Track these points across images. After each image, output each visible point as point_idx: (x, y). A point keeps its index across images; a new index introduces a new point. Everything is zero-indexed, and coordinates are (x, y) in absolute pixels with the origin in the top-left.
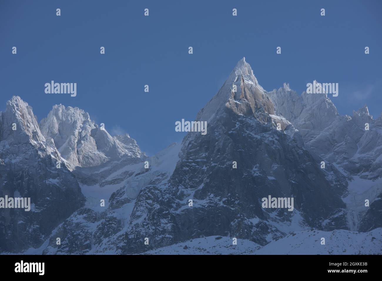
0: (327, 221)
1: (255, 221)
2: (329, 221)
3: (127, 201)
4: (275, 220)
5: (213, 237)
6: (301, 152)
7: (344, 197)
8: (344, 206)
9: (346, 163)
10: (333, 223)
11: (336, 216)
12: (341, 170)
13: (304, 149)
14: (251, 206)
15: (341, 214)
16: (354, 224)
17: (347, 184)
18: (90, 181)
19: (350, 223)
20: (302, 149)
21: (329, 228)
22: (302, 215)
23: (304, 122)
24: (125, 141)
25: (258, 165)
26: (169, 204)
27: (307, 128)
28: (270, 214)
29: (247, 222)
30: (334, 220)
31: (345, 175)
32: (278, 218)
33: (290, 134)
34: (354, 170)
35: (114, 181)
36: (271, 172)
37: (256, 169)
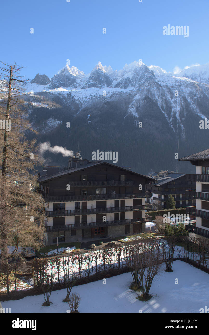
1: (100, 85)
3: (82, 81)
5: (94, 88)
7: (112, 83)
12: (112, 79)
13: (107, 76)
15: (112, 85)
17: (113, 81)
18: (77, 78)
19: (113, 87)
21: (110, 87)
23: (108, 72)
24: (82, 72)
25: (101, 77)
26: (88, 82)
29: (99, 86)
32: (103, 85)
33: (106, 73)
34: (114, 79)
35: (80, 78)
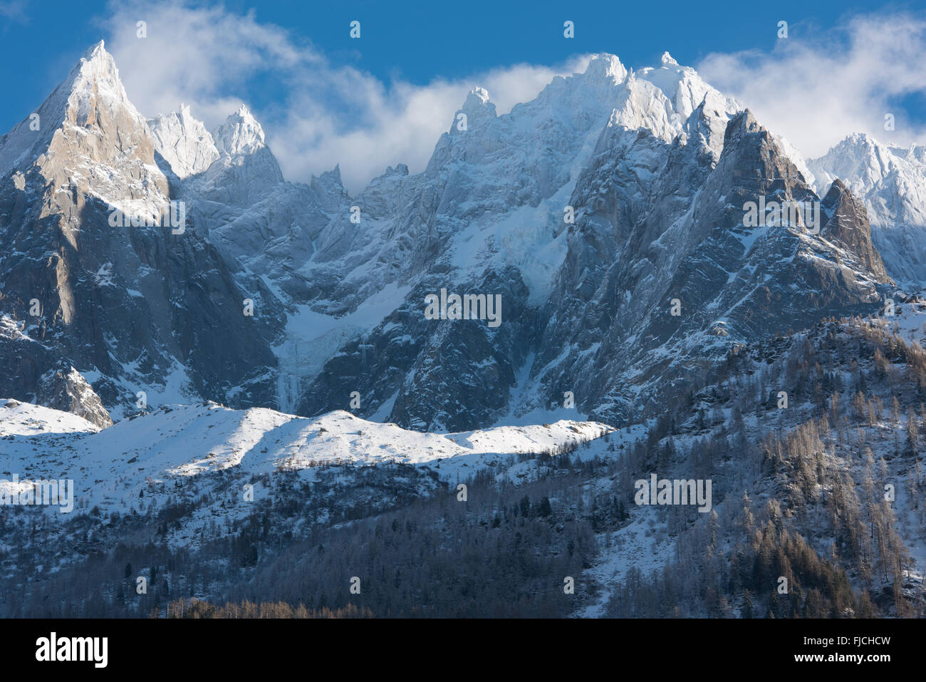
0: (237, 389)
1: (91, 376)
2: (241, 390)
4: (132, 378)
6: (200, 246)
7: (275, 345)
8: (275, 362)
9: (287, 277)
10: (249, 395)
11: (255, 381)
12: (276, 291)
13: (208, 242)
14: (87, 345)
15: (266, 377)
16: (289, 400)
17: (285, 319)
19: (281, 397)
20: (203, 242)
21: (239, 403)
22: (188, 373)
23: (212, 188)
25: (110, 264)
27: (217, 199)
28: (125, 366)
29: (73, 377)
30: (251, 388)
31: (284, 301)
32: (139, 374)
34: (301, 293)
36: (136, 281)
37: (106, 272)
